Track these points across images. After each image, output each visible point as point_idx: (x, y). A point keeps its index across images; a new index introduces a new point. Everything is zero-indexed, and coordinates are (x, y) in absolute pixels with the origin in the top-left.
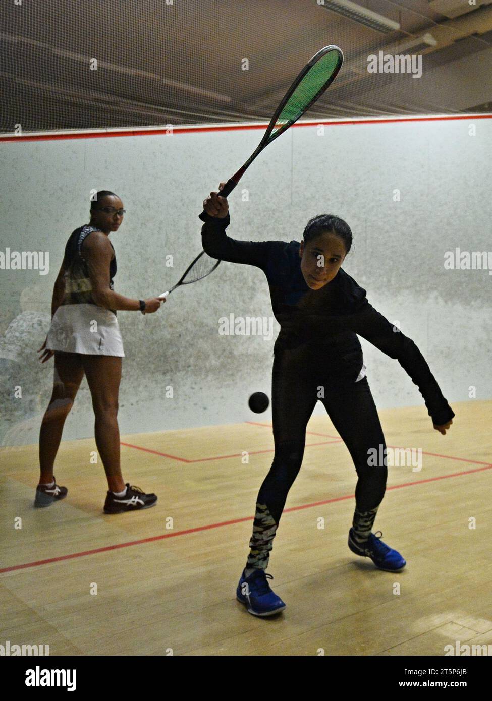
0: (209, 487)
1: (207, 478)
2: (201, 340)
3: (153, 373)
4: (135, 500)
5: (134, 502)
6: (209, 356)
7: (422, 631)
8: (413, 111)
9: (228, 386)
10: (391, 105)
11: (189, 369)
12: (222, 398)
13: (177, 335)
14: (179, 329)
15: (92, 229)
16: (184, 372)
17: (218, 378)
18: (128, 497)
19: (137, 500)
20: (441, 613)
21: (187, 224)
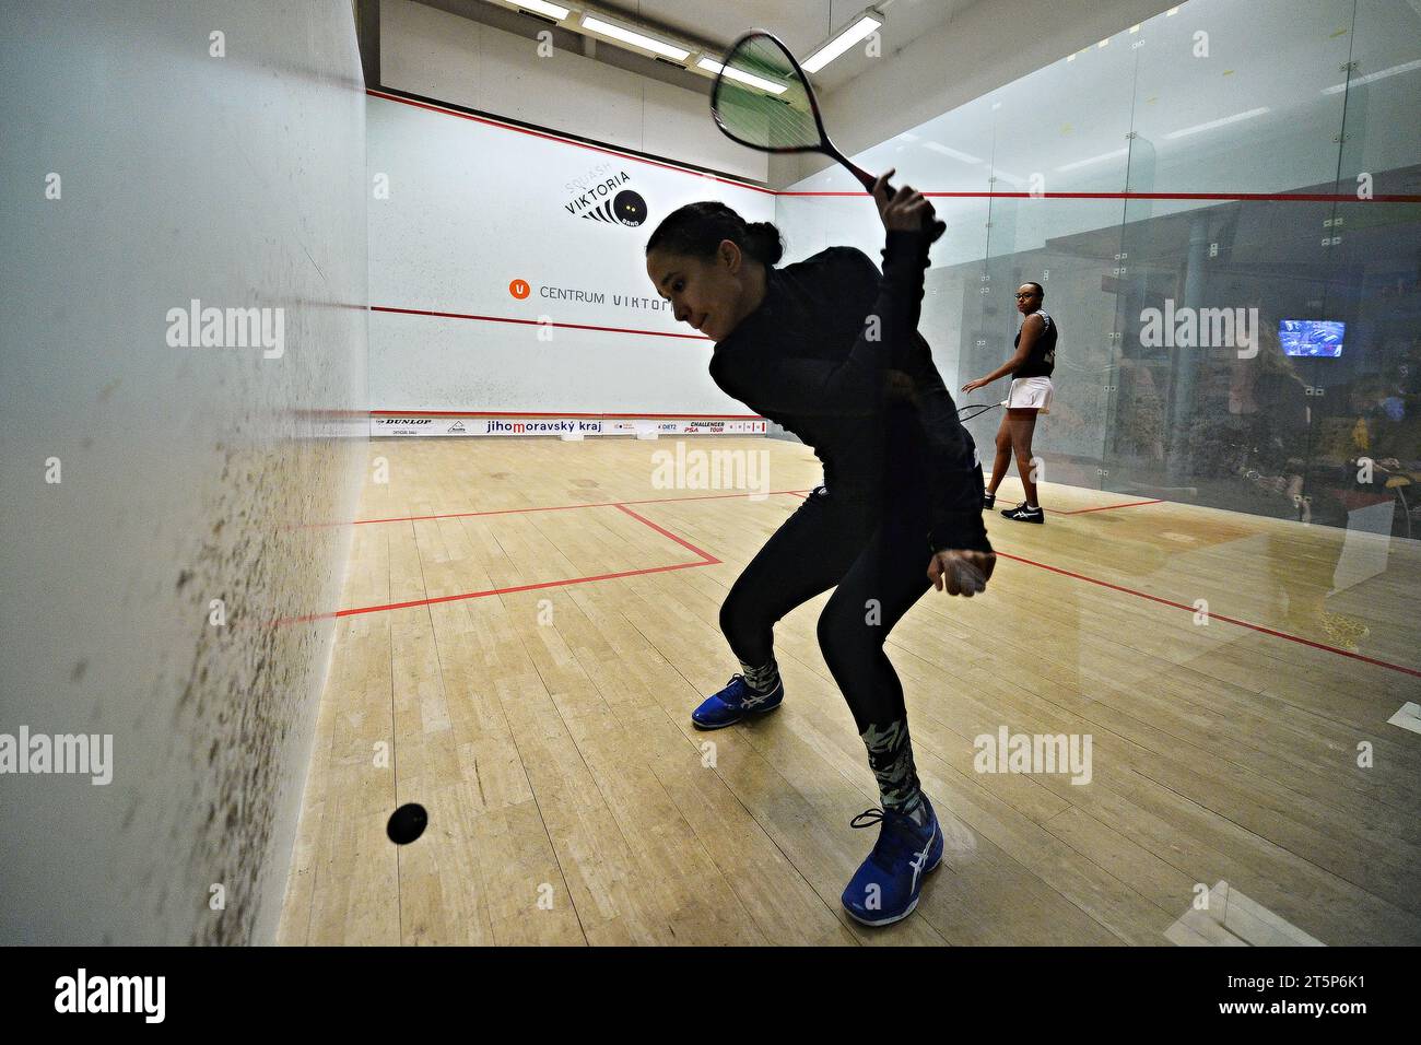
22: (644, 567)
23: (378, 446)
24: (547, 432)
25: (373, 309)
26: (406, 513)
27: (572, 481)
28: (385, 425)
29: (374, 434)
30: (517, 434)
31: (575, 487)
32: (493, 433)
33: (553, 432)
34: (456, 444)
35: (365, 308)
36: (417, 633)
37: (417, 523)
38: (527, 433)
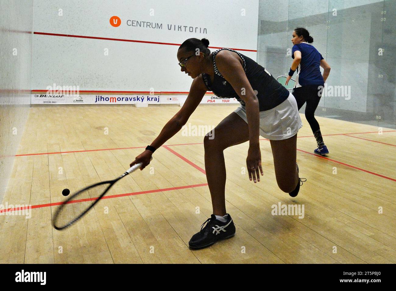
22: (178, 185)
23: (35, 109)
24: (129, 102)
25: (35, 33)
26: (45, 150)
27: (141, 132)
28: (39, 98)
29: (33, 103)
30: (112, 103)
31: (141, 135)
32: (98, 103)
33: (132, 102)
34: (78, 108)
35: (30, 33)
36: (42, 224)
37: (51, 156)
38: (118, 103)
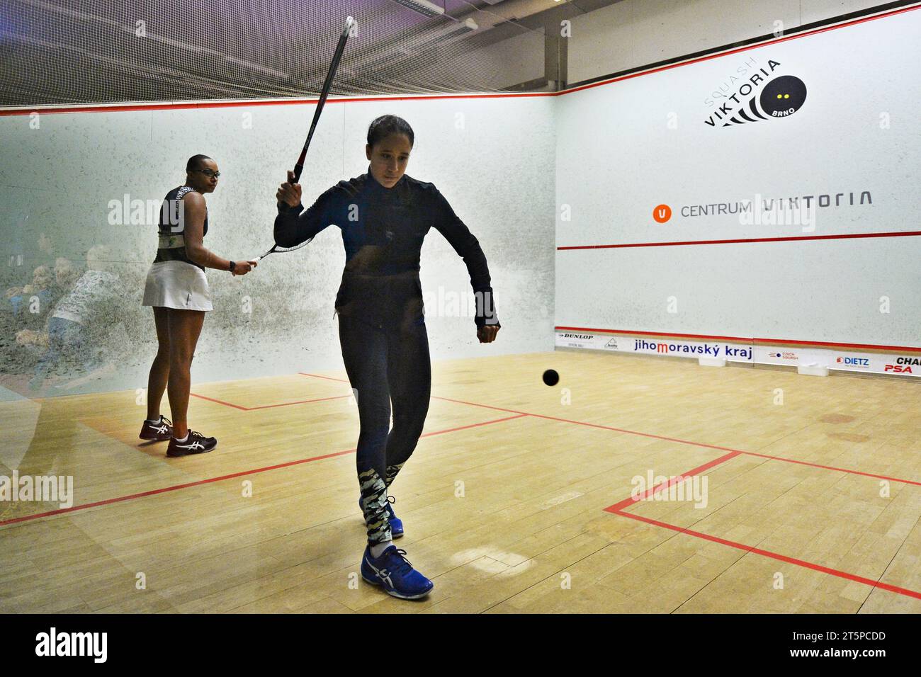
0: (265, 432)
1: (262, 425)
2: (259, 298)
3: (214, 327)
4: (196, 445)
5: (195, 447)
6: (266, 312)
7: (458, 565)
8: (456, 89)
9: (284, 340)
10: (436, 83)
11: (247, 324)
12: (277, 351)
13: (236, 293)
14: (239, 288)
15: (189, 189)
16: (242, 328)
17: (273, 333)
18: (189, 442)
19: (198, 445)
20: (476, 548)
21: (246, 191)
24: (690, 355)
25: (558, 248)
28: (564, 338)
29: (557, 345)
30: (661, 353)
32: (639, 351)
33: (694, 355)
34: (610, 357)
38: (670, 353)
